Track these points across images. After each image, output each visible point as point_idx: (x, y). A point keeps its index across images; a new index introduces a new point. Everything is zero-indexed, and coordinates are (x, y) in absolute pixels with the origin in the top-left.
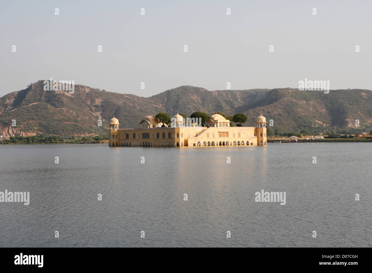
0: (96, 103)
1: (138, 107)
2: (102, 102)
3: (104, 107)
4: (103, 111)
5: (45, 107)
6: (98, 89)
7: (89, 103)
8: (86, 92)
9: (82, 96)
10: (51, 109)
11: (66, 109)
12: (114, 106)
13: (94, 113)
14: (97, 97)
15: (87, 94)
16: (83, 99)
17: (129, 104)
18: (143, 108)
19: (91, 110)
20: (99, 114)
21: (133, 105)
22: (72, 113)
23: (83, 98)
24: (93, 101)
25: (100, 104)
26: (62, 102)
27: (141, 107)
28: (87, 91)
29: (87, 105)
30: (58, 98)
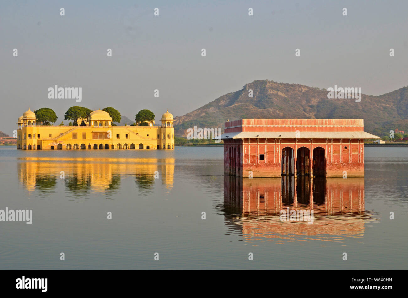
0: (312, 103)
1: (360, 107)
2: (319, 102)
3: (320, 107)
4: (318, 111)
5: (246, 107)
6: (318, 88)
7: (304, 103)
8: (303, 92)
9: (297, 95)
10: (253, 110)
11: (273, 110)
12: (330, 106)
13: (308, 114)
14: (314, 97)
15: (304, 93)
16: (298, 99)
17: (350, 103)
18: (366, 108)
19: (304, 110)
20: (313, 114)
21: (355, 105)
22: (279, 114)
23: (298, 97)
24: (308, 101)
25: (316, 104)
26: (272, 103)
27: (364, 106)
28: (304, 90)
29: (302, 106)
30: (268, 99)
